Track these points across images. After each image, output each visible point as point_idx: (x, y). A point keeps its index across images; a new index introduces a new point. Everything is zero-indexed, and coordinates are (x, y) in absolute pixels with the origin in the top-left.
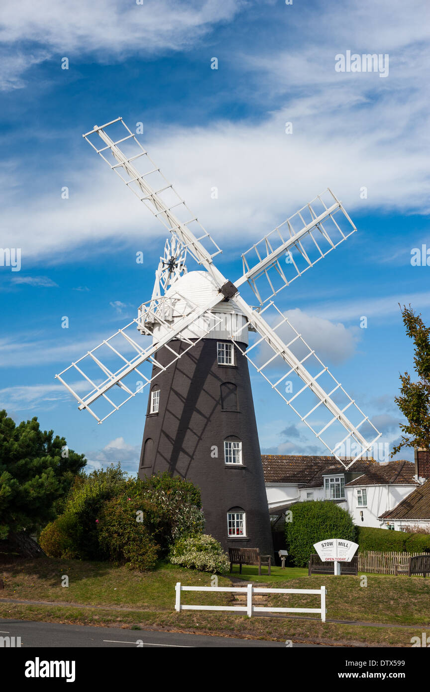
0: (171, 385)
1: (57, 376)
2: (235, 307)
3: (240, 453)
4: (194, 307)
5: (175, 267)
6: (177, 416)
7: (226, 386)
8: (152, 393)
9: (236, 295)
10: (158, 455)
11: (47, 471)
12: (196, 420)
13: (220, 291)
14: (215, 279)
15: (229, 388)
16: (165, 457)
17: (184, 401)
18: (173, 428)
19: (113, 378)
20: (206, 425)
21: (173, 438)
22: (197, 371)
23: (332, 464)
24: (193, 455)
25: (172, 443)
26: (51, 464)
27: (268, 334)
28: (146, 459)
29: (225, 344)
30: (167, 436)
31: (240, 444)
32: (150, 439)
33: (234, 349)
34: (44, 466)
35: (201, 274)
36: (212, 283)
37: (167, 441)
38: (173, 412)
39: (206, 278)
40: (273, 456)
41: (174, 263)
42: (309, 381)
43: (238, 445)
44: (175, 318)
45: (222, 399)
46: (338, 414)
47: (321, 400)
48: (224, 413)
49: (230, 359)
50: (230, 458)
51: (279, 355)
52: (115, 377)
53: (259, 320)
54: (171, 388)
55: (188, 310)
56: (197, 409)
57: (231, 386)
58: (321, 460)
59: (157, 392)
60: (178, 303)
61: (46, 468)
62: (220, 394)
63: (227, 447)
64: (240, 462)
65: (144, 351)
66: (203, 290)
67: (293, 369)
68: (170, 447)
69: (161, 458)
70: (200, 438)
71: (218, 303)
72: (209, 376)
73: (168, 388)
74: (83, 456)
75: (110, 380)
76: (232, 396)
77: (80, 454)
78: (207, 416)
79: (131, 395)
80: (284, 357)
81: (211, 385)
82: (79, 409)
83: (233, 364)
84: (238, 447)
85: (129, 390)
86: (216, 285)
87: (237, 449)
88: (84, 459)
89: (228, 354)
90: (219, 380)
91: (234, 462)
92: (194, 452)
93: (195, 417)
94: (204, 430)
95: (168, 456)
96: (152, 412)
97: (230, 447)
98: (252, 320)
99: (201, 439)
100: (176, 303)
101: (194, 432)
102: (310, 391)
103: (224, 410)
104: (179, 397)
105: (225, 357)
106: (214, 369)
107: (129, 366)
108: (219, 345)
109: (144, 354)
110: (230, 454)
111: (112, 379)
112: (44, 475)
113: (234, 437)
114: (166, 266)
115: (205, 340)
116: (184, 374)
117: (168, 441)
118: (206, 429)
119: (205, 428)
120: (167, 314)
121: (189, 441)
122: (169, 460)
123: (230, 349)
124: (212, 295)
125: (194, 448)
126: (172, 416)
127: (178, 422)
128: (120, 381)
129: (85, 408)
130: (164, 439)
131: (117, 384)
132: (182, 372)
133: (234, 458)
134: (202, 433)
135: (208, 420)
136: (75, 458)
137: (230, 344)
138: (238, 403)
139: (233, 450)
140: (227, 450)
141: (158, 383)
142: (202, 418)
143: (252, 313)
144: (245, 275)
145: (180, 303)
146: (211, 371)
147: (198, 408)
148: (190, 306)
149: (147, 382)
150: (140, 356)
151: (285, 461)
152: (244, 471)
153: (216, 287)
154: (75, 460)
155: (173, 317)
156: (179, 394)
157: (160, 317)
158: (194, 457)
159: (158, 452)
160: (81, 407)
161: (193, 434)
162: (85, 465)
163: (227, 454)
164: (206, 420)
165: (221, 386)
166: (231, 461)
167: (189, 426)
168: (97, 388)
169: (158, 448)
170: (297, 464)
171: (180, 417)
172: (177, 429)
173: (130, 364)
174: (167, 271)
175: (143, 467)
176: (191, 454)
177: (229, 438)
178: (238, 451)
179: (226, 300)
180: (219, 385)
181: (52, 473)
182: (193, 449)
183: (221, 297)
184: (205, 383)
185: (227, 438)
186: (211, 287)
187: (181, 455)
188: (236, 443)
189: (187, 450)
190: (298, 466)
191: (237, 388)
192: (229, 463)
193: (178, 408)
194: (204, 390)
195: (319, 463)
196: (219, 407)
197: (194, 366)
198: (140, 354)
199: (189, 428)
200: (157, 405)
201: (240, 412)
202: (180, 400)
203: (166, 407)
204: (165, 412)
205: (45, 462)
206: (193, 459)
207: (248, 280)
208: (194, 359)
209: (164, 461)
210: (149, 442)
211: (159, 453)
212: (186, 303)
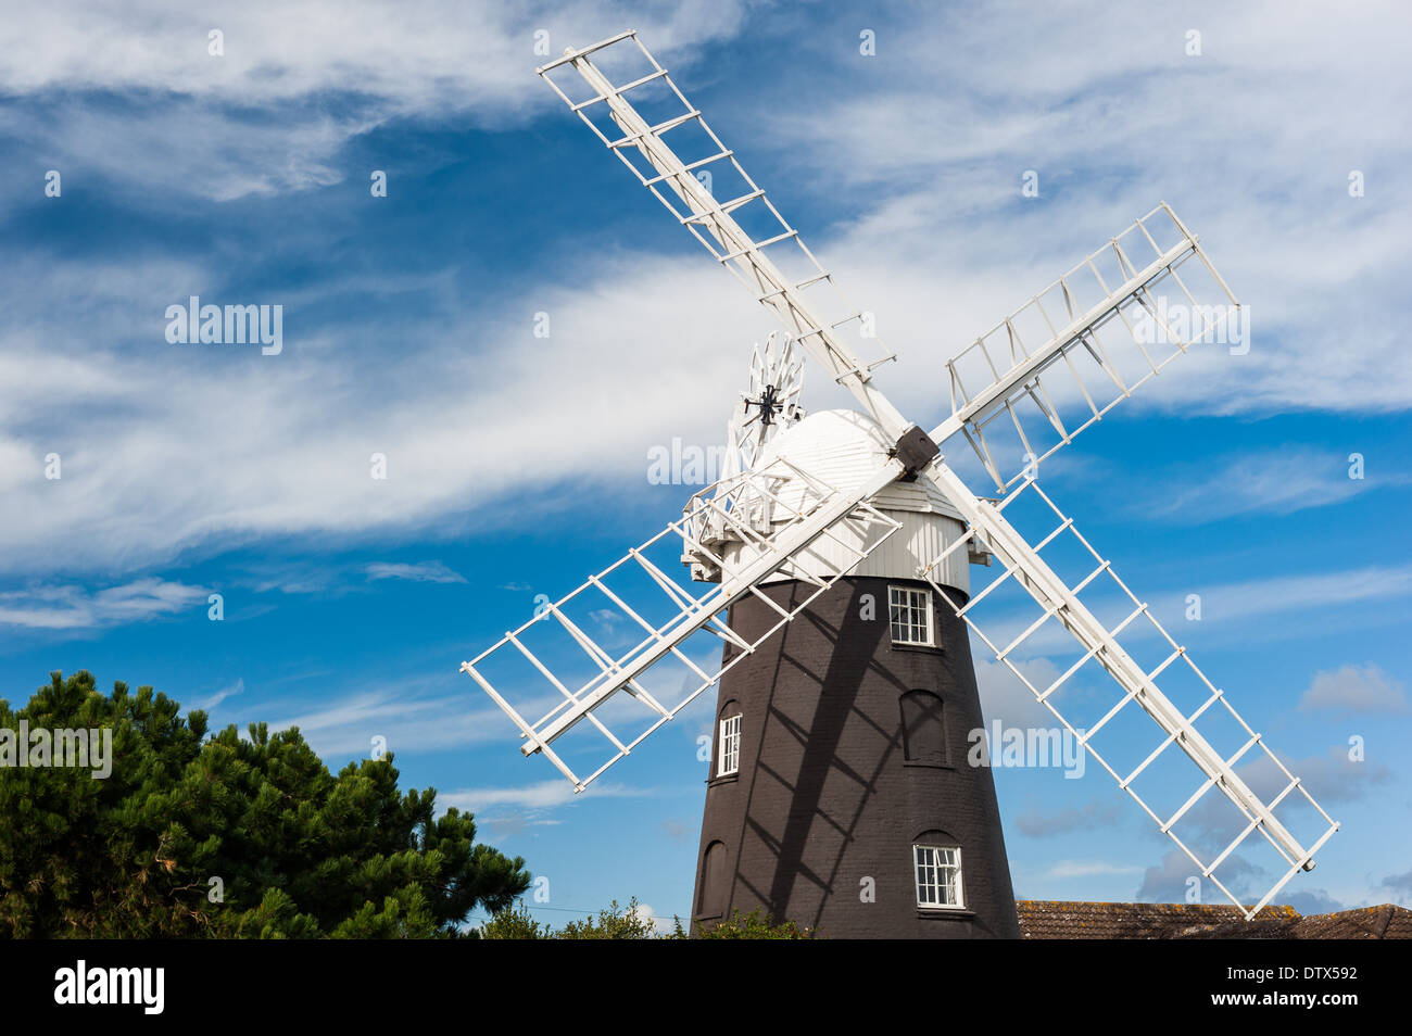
0: (771, 700)
1: (467, 666)
2: (933, 495)
3: (958, 877)
4: (826, 492)
5: (775, 410)
6: (787, 780)
7: (917, 701)
8: (723, 724)
9: (934, 463)
10: (739, 884)
11: (405, 893)
12: (837, 790)
13: (892, 454)
14: (878, 425)
15: (922, 706)
16: (758, 889)
17: (805, 739)
18: (776, 810)
19: (614, 672)
20: (864, 802)
21: (777, 837)
22: (837, 661)
23: (1190, 924)
24: (831, 882)
25: (776, 853)
26: (417, 873)
27: (1022, 562)
28: (708, 897)
29: (909, 592)
30: (763, 834)
31: (957, 854)
32: (718, 842)
33: (934, 604)
34: (397, 879)
35: (842, 416)
36: (871, 435)
37: (762, 845)
38: (778, 771)
39: (855, 423)
40: (1037, 904)
41: (774, 401)
42: (1137, 682)
43: (951, 855)
44: (778, 528)
45: (905, 731)
46: (1216, 770)
47: (1170, 734)
48: (911, 771)
49: (923, 631)
50: (932, 890)
51: (1052, 617)
52: (619, 669)
53: (996, 525)
54: (771, 709)
55: (811, 503)
56: (837, 759)
57: (927, 701)
58: (1160, 914)
59: (733, 719)
60: (785, 488)
61: (402, 884)
62: (899, 721)
63: (921, 861)
64: (958, 902)
65: (696, 603)
66: (851, 452)
67: (1091, 653)
68: (771, 862)
69: (748, 892)
70: (849, 837)
71: (889, 486)
72: (869, 673)
73: (763, 707)
74: (519, 863)
75: (606, 678)
76: (930, 726)
77: (511, 857)
78: (867, 779)
79: (662, 715)
80: (1065, 620)
81: (875, 697)
82: (524, 751)
83: (930, 642)
84: (951, 862)
85: (657, 704)
86: (883, 441)
87: (947, 865)
88: (522, 871)
89: (918, 616)
90: (894, 683)
91: (942, 901)
92: (834, 873)
93: (834, 780)
94: (857, 815)
95: (765, 884)
96: (721, 773)
97: (930, 862)
98: (977, 527)
99: (852, 840)
100: (778, 487)
101: (832, 822)
102: (1138, 711)
103: (913, 763)
104: (792, 732)
105: (910, 625)
106: (882, 654)
107: (655, 641)
108: (895, 593)
109: (695, 610)
110: (931, 881)
111: (611, 675)
112: (391, 903)
113: (938, 834)
114: (755, 410)
115: (855, 581)
116: (804, 670)
117: (765, 847)
118: (864, 813)
119: (861, 809)
120: (756, 517)
121: (820, 846)
122: (767, 898)
123: (924, 605)
124: (873, 464)
125: (834, 862)
126: (773, 781)
127: (789, 796)
128: (632, 681)
129: (539, 748)
130: (753, 841)
131: (625, 686)
132: (799, 666)
133: (942, 890)
134: (854, 824)
135: (870, 787)
136: (495, 864)
137: (922, 592)
138: (947, 745)
139: (939, 869)
140: (921, 870)
141: (735, 696)
142: (855, 784)
143: (979, 508)
144: (955, 414)
145: (791, 488)
146: (874, 661)
147: (843, 759)
148: (816, 495)
149: (705, 682)
150: (686, 617)
151: (1067, 917)
152: (968, 925)
153: (882, 446)
154: (495, 871)
155: (773, 523)
156: (793, 724)
157: (739, 524)
158: (835, 887)
159: (738, 875)
160: (529, 747)
161: (829, 825)
162: (524, 889)
163: (922, 880)
164: (864, 789)
165: (901, 699)
166: (932, 899)
167: (820, 806)
168: (572, 698)
169: (738, 865)
170: (1100, 924)
171: (793, 781)
172: (788, 813)
173: (659, 637)
174: (758, 424)
175: (701, 917)
176: (826, 880)
177: (928, 836)
178: (951, 871)
179: (909, 477)
180: (897, 697)
181: (418, 899)
182: (832, 864)
183: (896, 468)
184: (859, 693)
185: (920, 837)
186: (870, 445)
187: (800, 881)
188: (946, 850)
189: (817, 870)
190: (1101, 928)
191: (944, 705)
192: (927, 904)
193: (790, 758)
194: (857, 711)
195: (1155, 921)
196: (898, 754)
197: (830, 649)
198: (686, 610)
199: (820, 812)
200: (735, 754)
201: (952, 770)
202: (792, 738)
203: (759, 757)
204: (756, 770)
205: (398, 869)
206: (832, 892)
207: (963, 428)
208: (828, 630)
209: (754, 899)
210: (716, 850)
211: (743, 879)
212: (806, 485)
